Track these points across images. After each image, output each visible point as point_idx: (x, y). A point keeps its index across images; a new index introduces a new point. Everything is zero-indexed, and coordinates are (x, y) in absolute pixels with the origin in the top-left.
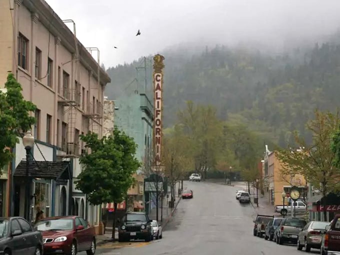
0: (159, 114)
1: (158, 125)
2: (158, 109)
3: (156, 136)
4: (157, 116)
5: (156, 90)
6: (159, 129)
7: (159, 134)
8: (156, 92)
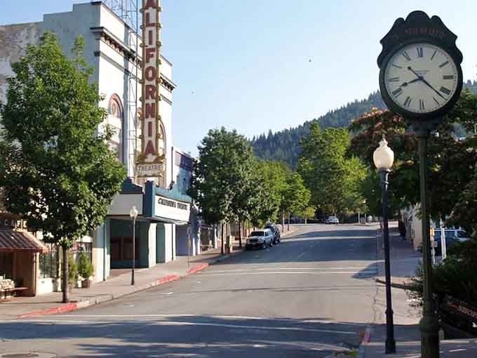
0: (152, 56)
1: (151, 79)
2: (150, 47)
3: (147, 102)
4: (148, 62)
5: (147, 8)
6: (151, 86)
7: (153, 98)
8: (146, 11)
